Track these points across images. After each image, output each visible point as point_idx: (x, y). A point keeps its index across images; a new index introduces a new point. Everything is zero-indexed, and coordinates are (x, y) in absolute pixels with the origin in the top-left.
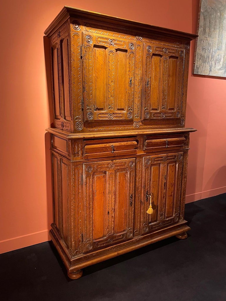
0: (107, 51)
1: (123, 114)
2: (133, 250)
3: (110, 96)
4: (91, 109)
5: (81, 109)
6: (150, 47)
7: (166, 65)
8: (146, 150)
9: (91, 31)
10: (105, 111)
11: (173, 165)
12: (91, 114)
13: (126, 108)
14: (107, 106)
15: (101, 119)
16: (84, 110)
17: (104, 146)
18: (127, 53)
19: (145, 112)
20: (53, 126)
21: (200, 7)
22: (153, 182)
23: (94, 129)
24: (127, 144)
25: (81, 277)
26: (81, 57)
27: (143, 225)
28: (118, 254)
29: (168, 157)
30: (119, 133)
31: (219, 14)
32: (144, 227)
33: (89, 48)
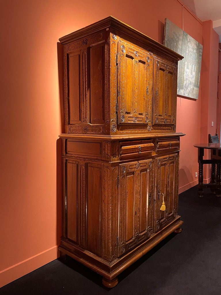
0: (134, 61)
1: (142, 118)
2: (152, 248)
3: (135, 101)
4: (123, 112)
5: (116, 112)
6: (158, 62)
7: (167, 78)
8: (158, 151)
9: (123, 42)
10: (132, 115)
11: (172, 165)
12: (124, 117)
13: (144, 113)
14: (133, 110)
15: (129, 122)
16: (118, 113)
17: (134, 147)
18: (145, 65)
19: (155, 117)
20: (63, 131)
21: (165, 36)
22: (162, 180)
23: (123, 131)
24: (149, 146)
25: (118, 283)
26: (117, 64)
27: (156, 222)
28: (143, 253)
29: (170, 157)
30: (143, 135)
31: (175, 44)
32: (157, 225)
33: (123, 57)
